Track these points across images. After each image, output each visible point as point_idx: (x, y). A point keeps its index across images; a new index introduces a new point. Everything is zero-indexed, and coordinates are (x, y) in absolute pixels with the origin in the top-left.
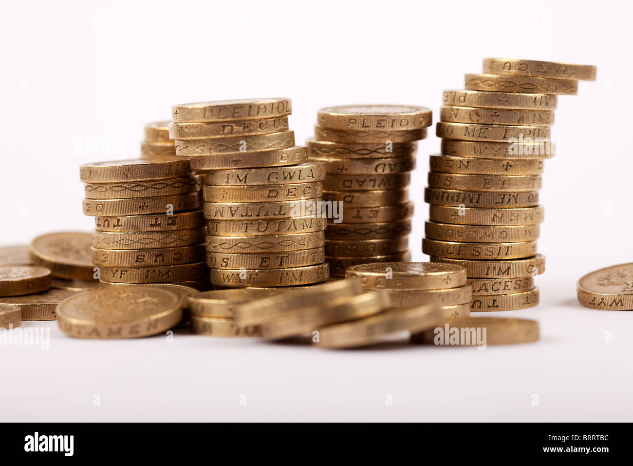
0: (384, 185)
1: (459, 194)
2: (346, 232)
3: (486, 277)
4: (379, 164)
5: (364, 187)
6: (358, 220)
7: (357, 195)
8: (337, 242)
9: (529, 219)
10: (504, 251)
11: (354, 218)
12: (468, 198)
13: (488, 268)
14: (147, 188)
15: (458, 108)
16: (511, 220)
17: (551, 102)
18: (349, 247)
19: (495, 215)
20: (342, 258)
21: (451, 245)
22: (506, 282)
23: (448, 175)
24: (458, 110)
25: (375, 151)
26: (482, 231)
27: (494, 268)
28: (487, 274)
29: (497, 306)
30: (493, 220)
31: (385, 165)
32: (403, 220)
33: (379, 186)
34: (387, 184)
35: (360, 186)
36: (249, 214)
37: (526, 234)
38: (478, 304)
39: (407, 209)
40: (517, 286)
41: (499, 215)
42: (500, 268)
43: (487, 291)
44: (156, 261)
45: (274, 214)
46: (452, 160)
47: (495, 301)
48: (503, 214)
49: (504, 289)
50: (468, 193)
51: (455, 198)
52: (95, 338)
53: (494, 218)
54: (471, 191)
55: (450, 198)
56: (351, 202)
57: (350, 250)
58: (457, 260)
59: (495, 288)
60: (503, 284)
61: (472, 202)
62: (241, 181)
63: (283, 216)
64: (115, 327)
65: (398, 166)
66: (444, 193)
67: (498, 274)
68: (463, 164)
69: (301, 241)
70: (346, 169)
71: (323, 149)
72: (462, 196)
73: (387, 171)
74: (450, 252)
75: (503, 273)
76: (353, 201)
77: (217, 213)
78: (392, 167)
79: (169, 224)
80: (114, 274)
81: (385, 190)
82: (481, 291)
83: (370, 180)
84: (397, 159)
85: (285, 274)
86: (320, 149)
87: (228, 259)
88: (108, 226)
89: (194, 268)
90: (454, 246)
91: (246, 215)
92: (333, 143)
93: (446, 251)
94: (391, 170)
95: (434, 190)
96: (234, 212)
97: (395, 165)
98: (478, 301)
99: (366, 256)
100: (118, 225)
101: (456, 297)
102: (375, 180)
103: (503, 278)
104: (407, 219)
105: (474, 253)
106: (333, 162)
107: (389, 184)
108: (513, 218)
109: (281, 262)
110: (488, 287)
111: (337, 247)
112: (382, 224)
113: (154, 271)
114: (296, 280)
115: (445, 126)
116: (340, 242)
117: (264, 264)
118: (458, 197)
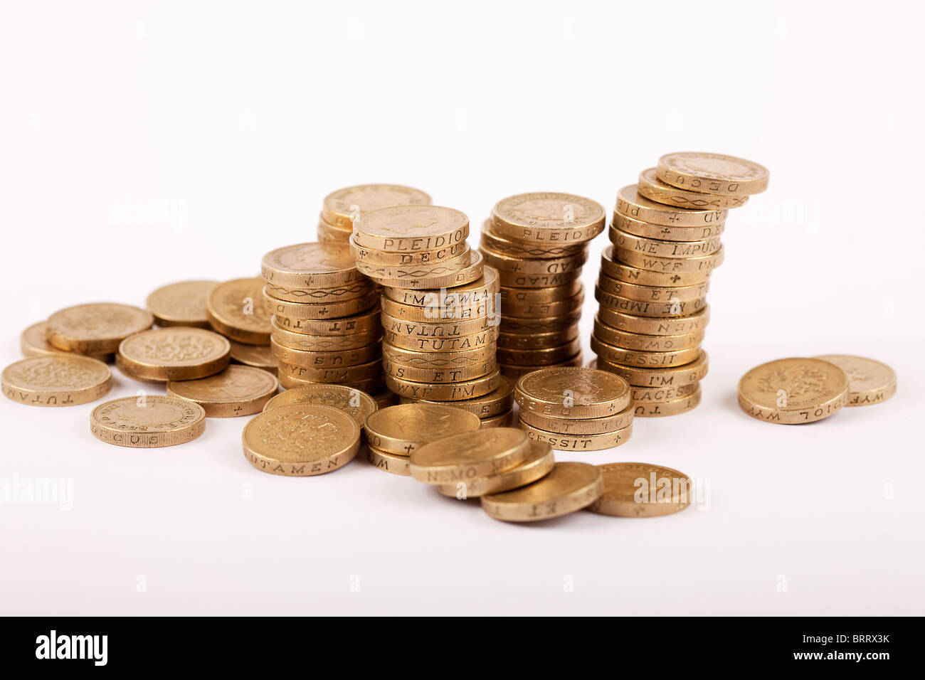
0: (556, 281)
1: (628, 302)
2: (517, 326)
3: (649, 386)
4: (551, 265)
5: (536, 285)
6: (529, 315)
7: (528, 292)
8: (508, 334)
9: (694, 327)
10: (667, 361)
11: (526, 313)
12: (637, 306)
13: (652, 378)
14: (327, 294)
15: (631, 219)
16: (677, 330)
17: (721, 217)
18: (520, 340)
19: (661, 326)
20: (512, 350)
21: (618, 352)
22: (668, 391)
23: (618, 282)
24: (630, 221)
25: (549, 252)
26: (648, 340)
27: (658, 378)
28: (651, 384)
29: (659, 413)
30: (659, 330)
31: (557, 265)
32: (572, 313)
33: (551, 283)
34: (559, 281)
35: (533, 283)
36: (425, 333)
37: (691, 341)
38: (641, 410)
39: (578, 301)
40: (679, 394)
41: (666, 326)
42: (663, 378)
43: (649, 399)
44: (334, 363)
45: (449, 334)
46: (623, 269)
47: (657, 408)
48: (669, 325)
49: (667, 397)
50: (636, 302)
51: (624, 306)
52: (280, 475)
53: (660, 329)
54: (639, 301)
55: (619, 305)
56: (524, 299)
57: (521, 343)
58: (623, 368)
59: (658, 397)
60: (666, 392)
61: (639, 310)
62: (418, 302)
63: (458, 336)
64: (298, 466)
65: (570, 264)
66: (613, 298)
67: (662, 384)
68: (633, 275)
69: (473, 357)
70: (520, 269)
71: (498, 245)
72: (630, 305)
73: (559, 270)
74: (616, 357)
75: (666, 383)
76: (526, 298)
77: (394, 327)
78: (565, 267)
79: (347, 329)
80: (293, 370)
81: (557, 287)
82: (644, 399)
83: (543, 278)
84: (569, 258)
85: (457, 390)
86: (495, 245)
87: (404, 370)
88: (289, 325)
89: (370, 367)
90: (621, 353)
91: (422, 334)
92: (508, 242)
93: (612, 356)
94: (564, 269)
95: (604, 292)
96: (410, 330)
97: (567, 264)
98: (641, 407)
99: (536, 349)
100: (298, 326)
101: (619, 423)
102: (547, 278)
103: (666, 388)
104: (577, 310)
105: (640, 361)
106: (508, 260)
107: (561, 281)
108: (678, 328)
109: (454, 377)
110: (651, 396)
111: (508, 339)
112: (553, 318)
113: (332, 372)
114: (468, 394)
115: (617, 234)
116: (512, 335)
117: (438, 378)
118: (627, 304)
